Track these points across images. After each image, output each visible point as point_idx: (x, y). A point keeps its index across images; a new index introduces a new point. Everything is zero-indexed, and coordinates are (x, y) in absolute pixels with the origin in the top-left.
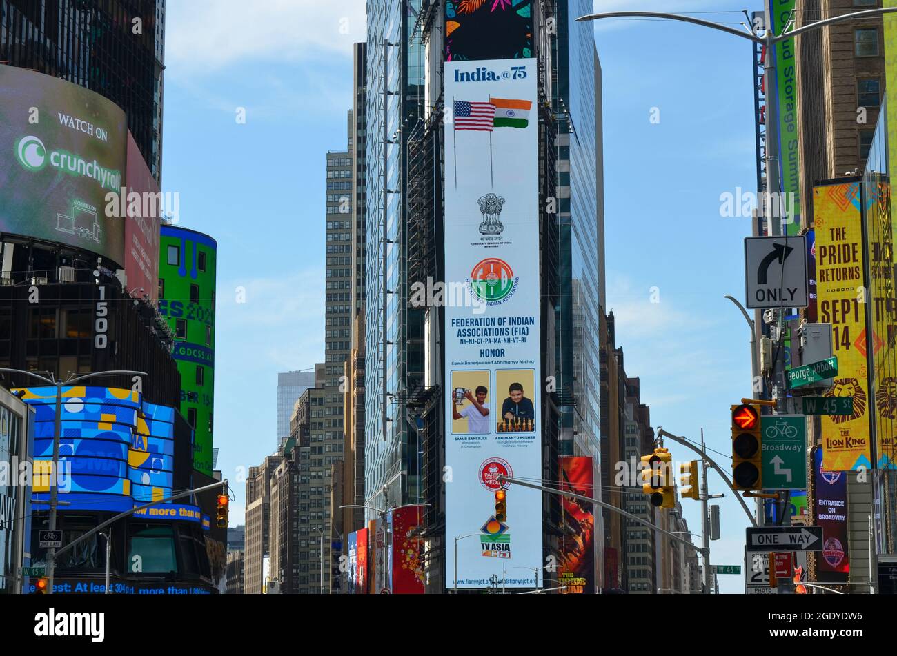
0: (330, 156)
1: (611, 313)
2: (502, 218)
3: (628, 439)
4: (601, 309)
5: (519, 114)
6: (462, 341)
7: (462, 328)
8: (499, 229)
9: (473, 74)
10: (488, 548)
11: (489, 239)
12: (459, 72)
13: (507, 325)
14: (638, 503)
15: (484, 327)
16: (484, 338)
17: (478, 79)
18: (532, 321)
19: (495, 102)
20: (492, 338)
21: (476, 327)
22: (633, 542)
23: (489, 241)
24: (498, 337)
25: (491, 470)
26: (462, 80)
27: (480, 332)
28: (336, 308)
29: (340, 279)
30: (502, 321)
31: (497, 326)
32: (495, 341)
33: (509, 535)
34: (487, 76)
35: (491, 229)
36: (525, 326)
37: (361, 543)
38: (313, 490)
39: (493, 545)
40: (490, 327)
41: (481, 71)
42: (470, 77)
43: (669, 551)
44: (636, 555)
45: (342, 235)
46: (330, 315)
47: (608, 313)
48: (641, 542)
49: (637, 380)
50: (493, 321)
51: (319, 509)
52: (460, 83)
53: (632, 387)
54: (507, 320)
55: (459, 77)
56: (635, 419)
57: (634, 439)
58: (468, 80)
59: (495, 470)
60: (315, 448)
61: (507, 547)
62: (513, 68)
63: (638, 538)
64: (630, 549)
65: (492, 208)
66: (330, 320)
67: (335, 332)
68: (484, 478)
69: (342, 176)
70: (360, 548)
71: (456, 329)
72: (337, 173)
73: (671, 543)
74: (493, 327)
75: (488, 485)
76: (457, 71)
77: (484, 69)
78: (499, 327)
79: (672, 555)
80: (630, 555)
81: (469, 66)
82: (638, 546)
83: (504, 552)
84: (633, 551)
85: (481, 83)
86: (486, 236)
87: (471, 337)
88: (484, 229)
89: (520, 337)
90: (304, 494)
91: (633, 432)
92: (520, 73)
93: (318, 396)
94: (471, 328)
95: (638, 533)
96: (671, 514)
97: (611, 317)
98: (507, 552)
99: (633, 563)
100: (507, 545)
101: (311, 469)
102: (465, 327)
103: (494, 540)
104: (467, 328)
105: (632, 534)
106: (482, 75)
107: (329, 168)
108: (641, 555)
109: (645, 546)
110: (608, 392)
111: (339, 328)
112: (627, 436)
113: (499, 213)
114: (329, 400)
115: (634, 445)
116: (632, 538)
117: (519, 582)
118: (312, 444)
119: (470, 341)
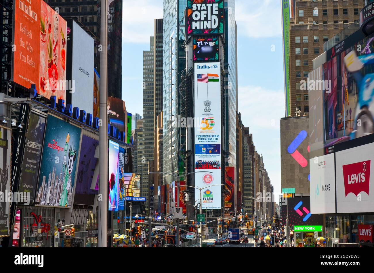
0: (144, 52)
1: (240, 113)
2: (210, 107)
3: (245, 149)
4: (237, 112)
5: (215, 78)
6: (199, 142)
7: (199, 138)
8: (210, 110)
9: (202, 66)
10: (205, 199)
11: (207, 113)
12: (199, 66)
13: (212, 137)
14: (248, 175)
15: (205, 138)
16: (205, 141)
17: (204, 68)
18: (219, 136)
19: (209, 75)
20: (208, 141)
21: (203, 138)
22: (247, 184)
23: (207, 114)
24: (209, 140)
25: (207, 177)
26: (199, 68)
27: (204, 139)
28: (146, 104)
29: (148, 94)
30: (210, 136)
31: (209, 137)
32: (209, 141)
33: (212, 195)
34: (206, 67)
35: (207, 110)
36: (217, 138)
37: (163, 190)
38: (139, 165)
39: (208, 198)
40: (207, 138)
41: (205, 66)
42: (202, 67)
43: (259, 183)
44: (247, 188)
45: (148, 79)
46: (144, 107)
47: (238, 113)
48: (249, 184)
49: (248, 128)
50: (208, 136)
51: (141, 172)
52: (199, 69)
53: (246, 130)
54: (212, 136)
55: (199, 67)
56: (247, 142)
57: (247, 150)
58: (201, 68)
59: (209, 177)
60: (139, 151)
61: (212, 199)
62: (214, 65)
63: (248, 182)
64: (245, 186)
65: (208, 104)
66: (144, 108)
67: (146, 112)
68: (204, 180)
69: (148, 59)
70: (162, 191)
71: (198, 138)
72: (146, 58)
73: (260, 181)
74: (208, 138)
75: (206, 182)
76: (198, 66)
77: (206, 65)
78: (210, 138)
79: (260, 185)
80: (245, 188)
81: (201, 64)
82: (248, 185)
83: (211, 200)
84: (246, 187)
85: (205, 69)
86: (206, 112)
87: (202, 140)
88: (205, 110)
89: (215, 141)
90: (135, 166)
91: (247, 147)
92: (216, 66)
93: (140, 134)
94: (202, 138)
95: (248, 181)
96: (260, 170)
97: (240, 114)
98: (212, 200)
99: (246, 191)
100: (212, 198)
101: (138, 158)
102: (200, 138)
103: (208, 196)
104: (201, 138)
105: (246, 181)
106: (205, 67)
107: (144, 56)
108: (249, 188)
109: (250, 189)
110: (239, 141)
111: (147, 111)
112: (244, 148)
113: (210, 106)
114: (144, 136)
115: (247, 151)
116: (246, 182)
117: (215, 208)
118: (138, 150)
119: (202, 141)
